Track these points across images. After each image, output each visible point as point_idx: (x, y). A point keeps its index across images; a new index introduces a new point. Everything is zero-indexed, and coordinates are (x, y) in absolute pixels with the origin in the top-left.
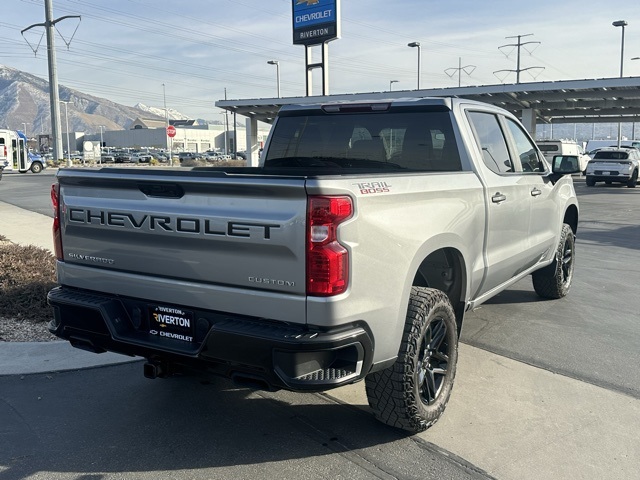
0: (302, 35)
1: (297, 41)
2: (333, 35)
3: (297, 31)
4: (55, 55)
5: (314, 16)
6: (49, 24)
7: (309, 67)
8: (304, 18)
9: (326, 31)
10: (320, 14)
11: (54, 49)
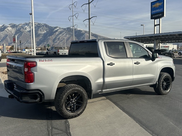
0: (153, 16)
1: (152, 18)
2: (163, 16)
3: (152, 15)
4: (90, 26)
5: (157, 11)
6: (89, 19)
7: (155, 26)
8: (154, 12)
9: (161, 15)
10: (159, 10)
11: (90, 25)
